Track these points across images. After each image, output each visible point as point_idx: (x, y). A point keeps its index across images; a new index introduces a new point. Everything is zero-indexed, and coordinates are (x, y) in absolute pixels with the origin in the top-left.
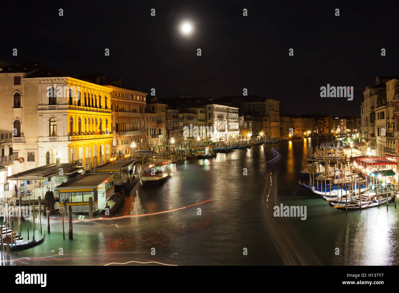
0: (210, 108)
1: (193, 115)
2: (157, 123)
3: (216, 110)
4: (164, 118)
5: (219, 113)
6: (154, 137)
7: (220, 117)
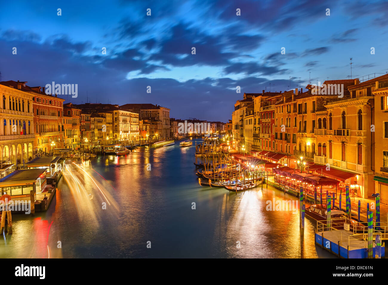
0: (116, 113)
1: (102, 119)
2: (73, 125)
3: (121, 115)
4: (78, 122)
5: (124, 117)
6: (70, 137)
7: (125, 121)
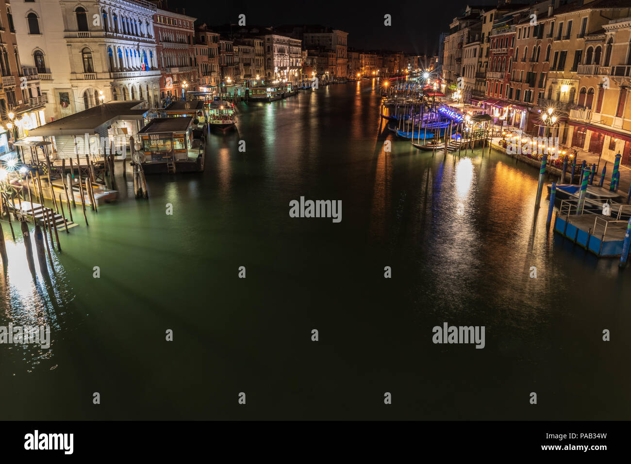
0: (268, 39)
1: (249, 48)
2: (209, 58)
3: (277, 43)
4: (216, 52)
5: (280, 46)
6: (207, 75)
7: (281, 52)
